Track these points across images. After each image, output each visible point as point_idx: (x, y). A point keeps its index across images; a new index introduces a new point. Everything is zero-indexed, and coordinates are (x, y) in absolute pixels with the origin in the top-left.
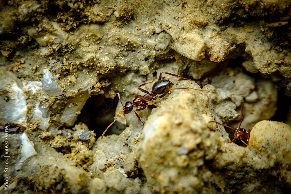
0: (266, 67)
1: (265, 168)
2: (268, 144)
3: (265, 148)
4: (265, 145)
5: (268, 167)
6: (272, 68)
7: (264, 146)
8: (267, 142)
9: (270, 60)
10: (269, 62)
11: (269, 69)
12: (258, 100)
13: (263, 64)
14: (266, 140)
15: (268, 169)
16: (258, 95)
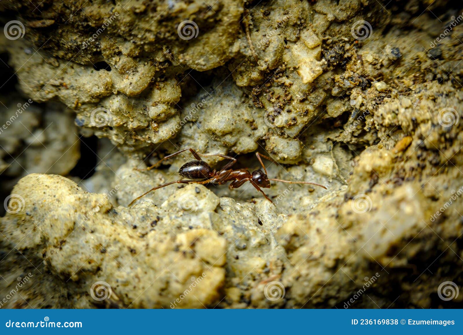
0: (38, 91)
1: (29, 247)
2: (34, 209)
3: (30, 215)
4: (31, 212)
5: (32, 246)
6: (47, 92)
7: (29, 213)
8: (33, 206)
9: (42, 80)
10: (42, 82)
11: (43, 93)
12: (46, 143)
13: (33, 85)
14: (32, 203)
15: (32, 249)
16: (46, 134)
